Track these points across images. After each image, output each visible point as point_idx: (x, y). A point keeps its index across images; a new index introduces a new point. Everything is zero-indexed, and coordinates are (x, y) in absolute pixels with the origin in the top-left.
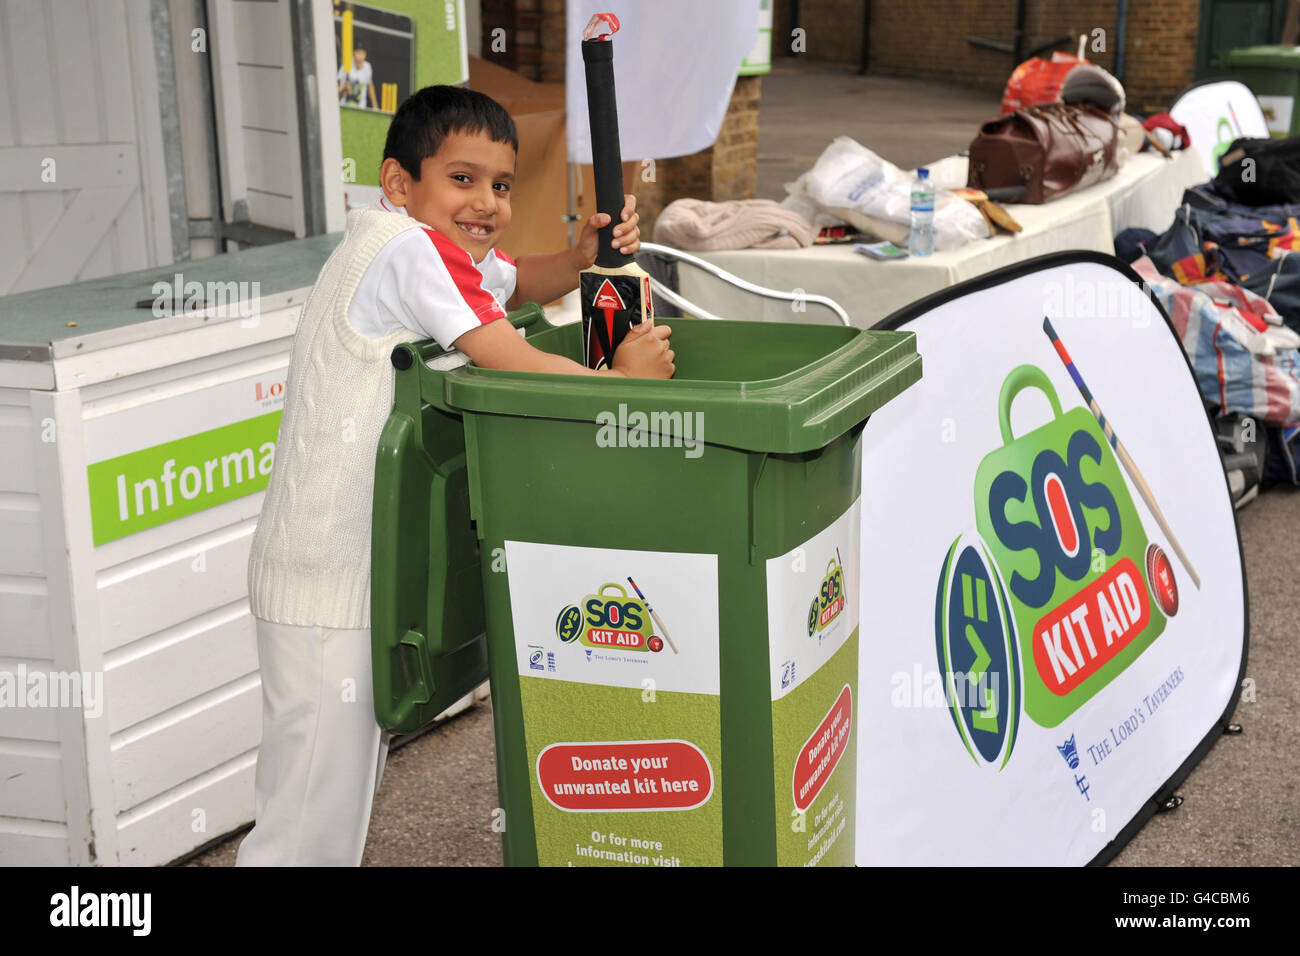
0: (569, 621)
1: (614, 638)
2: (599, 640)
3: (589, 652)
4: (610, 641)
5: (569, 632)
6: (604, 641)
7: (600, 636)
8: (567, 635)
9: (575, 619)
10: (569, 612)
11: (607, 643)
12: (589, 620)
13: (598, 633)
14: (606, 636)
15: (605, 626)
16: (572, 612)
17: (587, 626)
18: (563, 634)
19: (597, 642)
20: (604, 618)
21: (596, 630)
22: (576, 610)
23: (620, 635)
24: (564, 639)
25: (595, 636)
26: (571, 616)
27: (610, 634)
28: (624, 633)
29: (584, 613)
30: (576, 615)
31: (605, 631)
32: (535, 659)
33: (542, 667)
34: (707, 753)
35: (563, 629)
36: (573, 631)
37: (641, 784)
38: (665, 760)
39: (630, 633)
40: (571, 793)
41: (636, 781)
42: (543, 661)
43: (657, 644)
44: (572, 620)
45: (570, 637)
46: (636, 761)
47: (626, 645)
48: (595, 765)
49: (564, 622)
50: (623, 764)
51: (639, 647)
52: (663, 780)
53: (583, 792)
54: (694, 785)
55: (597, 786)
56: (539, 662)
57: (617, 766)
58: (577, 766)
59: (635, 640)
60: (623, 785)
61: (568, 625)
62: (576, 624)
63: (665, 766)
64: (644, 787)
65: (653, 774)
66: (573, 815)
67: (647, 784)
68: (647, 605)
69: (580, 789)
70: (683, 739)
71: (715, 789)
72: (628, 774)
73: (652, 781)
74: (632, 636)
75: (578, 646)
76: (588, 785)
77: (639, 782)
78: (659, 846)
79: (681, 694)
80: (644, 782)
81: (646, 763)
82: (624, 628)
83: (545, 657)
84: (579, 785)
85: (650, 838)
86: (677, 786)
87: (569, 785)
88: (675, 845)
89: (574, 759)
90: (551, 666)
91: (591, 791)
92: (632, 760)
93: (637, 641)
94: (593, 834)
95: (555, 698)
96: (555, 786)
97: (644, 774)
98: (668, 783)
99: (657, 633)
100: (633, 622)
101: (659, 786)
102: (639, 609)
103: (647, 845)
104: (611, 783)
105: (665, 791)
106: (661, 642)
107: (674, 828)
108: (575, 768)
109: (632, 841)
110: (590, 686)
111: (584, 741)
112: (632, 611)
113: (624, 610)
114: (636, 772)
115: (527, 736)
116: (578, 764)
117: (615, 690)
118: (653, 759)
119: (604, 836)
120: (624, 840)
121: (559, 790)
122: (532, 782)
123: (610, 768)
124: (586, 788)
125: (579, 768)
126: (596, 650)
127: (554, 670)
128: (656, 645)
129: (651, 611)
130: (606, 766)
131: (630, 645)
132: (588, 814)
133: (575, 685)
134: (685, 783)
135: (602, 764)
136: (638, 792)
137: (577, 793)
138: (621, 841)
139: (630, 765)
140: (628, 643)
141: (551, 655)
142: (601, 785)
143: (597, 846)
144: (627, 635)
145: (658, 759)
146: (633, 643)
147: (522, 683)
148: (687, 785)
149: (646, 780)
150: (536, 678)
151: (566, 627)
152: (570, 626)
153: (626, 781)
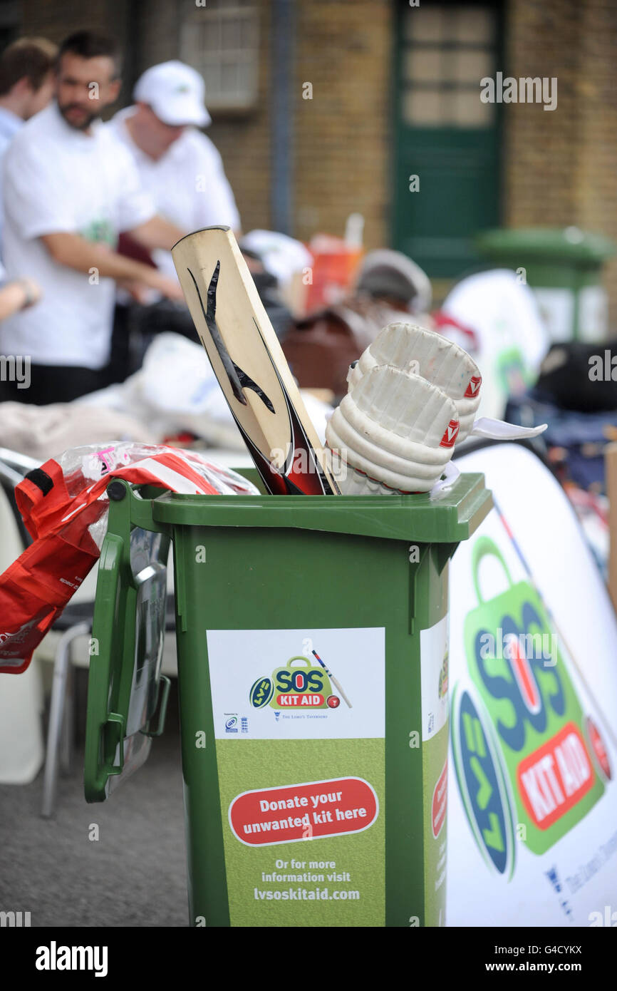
0: (261, 690)
1: (299, 700)
2: (286, 703)
3: (277, 714)
4: (295, 703)
5: (261, 699)
6: (290, 703)
7: (288, 700)
8: (259, 702)
9: (266, 688)
10: (262, 682)
11: (293, 705)
12: (279, 688)
13: (286, 697)
14: (293, 699)
15: (292, 691)
16: (264, 683)
17: (277, 693)
18: (256, 701)
19: (284, 705)
20: (291, 685)
21: (284, 695)
22: (267, 681)
23: (305, 697)
24: (256, 705)
25: (283, 700)
26: (262, 686)
27: (295, 698)
28: (307, 696)
29: (275, 683)
30: (268, 685)
31: (292, 695)
32: (230, 724)
33: (236, 730)
34: (373, 785)
35: (255, 697)
36: (264, 698)
37: (319, 816)
38: (339, 794)
39: (312, 695)
40: (259, 830)
41: (315, 814)
42: (238, 725)
43: (335, 702)
44: (263, 689)
45: (262, 703)
46: (315, 798)
47: (309, 705)
48: (281, 805)
49: (257, 691)
50: (304, 802)
51: (321, 705)
52: (337, 810)
53: (269, 829)
54: (362, 812)
55: (281, 822)
56: (233, 726)
57: (300, 804)
58: (265, 807)
59: (316, 700)
60: (304, 819)
61: (260, 694)
62: (267, 692)
63: (339, 799)
64: (321, 818)
65: (330, 807)
66: (260, 849)
67: (324, 816)
68: (327, 671)
69: (266, 827)
70: (355, 776)
71: (380, 814)
72: (309, 809)
73: (328, 812)
74: (314, 697)
75: (268, 710)
76: (273, 823)
77: (317, 814)
78: (333, 865)
79: (353, 740)
80: (322, 814)
81: (324, 799)
82: (308, 691)
83: (239, 721)
84: (266, 824)
85: (325, 859)
86: (348, 815)
87: (257, 825)
88: (346, 862)
89: (262, 802)
90: (244, 728)
91: (276, 826)
92: (312, 798)
93: (318, 702)
94: (278, 861)
95: (246, 754)
96: (245, 827)
97: (322, 807)
98: (342, 813)
99: (335, 693)
100: (316, 686)
101: (334, 816)
102: (321, 675)
103: (322, 865)
104: (293, 818)
105: (339, 819)
106: (338, 700)
107: (345, 848)
108: (263, 810)
109: (310, 863)
110: (277, 741)
111: (272, 786)
112: (315, 677)
113: (308, 677)
114: (314, 807)
115: (220, 789)
116: (265, 806)
117: (299, 742)
118: (329, 795)
119: (286, 863)
120: (304, 863)
121: (248, 830)
122: (224, 826)
123: (293, 806)
124: (272, 825)
125: (267, 809)
126: (283, 712)
127: (247, 732)
128: (333, 703)
129: (330, 676)
130: (291, 804)
131: (313, 705)
132: (272, 846)
133: (264, 742)
134: (355, 811)
135: (287, 803)
136: (316, 823)
137: (264, 830)
138: (300, 865)
139: (310, 802)
140: (311, 703)
141: (244, 719)
142: (285, 821)
143: (279, 872)
144: (310, 697)
145: (334, 794)
146: (315, 703)
147: (218, 745)
148: (357, 813)
149: (323, 812)
150: (230, 740)
151: (259, 695)
152: (262, 694)
153: (307, 815)
